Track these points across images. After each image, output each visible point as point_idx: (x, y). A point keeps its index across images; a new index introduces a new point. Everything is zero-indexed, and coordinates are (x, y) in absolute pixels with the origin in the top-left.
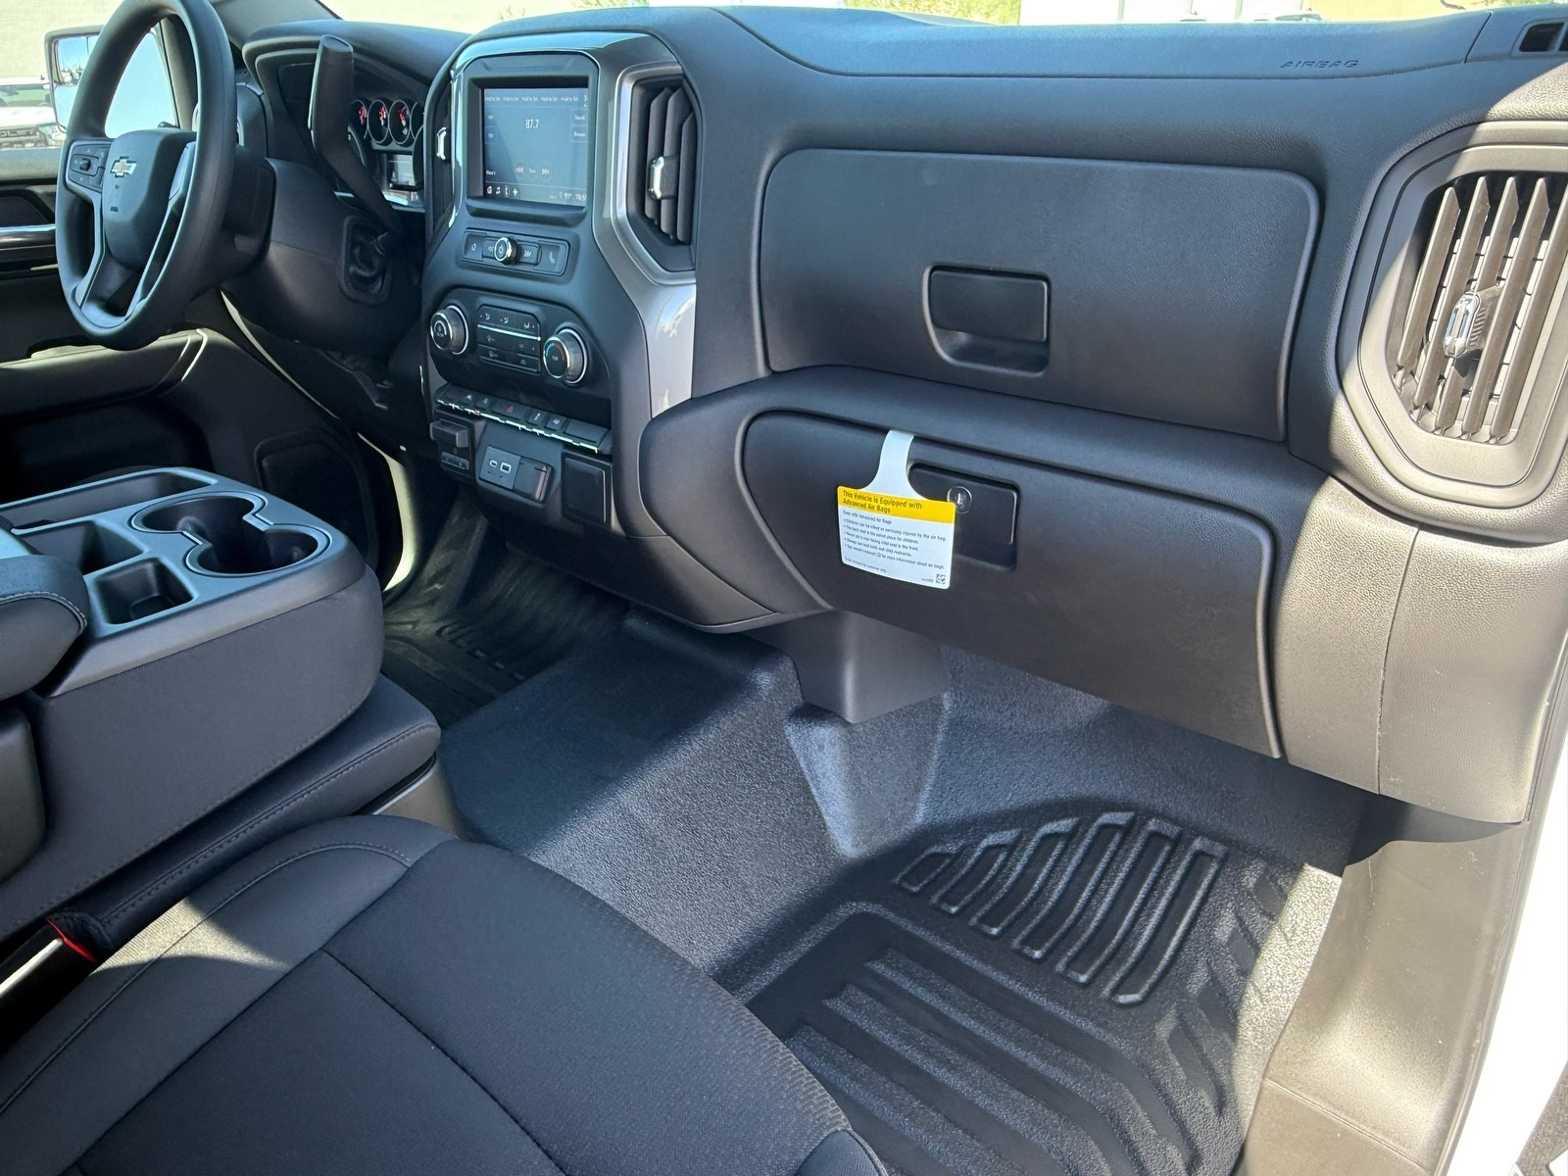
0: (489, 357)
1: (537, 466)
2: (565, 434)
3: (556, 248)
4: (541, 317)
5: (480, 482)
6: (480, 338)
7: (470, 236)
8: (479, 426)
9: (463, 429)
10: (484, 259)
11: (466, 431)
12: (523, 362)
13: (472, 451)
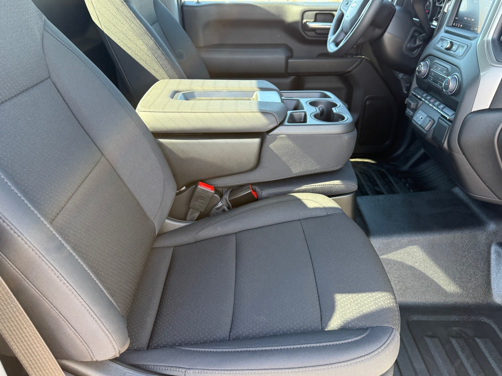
0: (430, 80)
1: (430, 119)
2: (442, 111)
3: (464, 47)
4: (450, 70)
5: (413, 121)
6: (430, 74)
7: (441, 39)
8: (421, 102)
9: (415, 102)
10: (441, 47)
11: (416, 103)
12: (439, 84)
13: (415, 110)
